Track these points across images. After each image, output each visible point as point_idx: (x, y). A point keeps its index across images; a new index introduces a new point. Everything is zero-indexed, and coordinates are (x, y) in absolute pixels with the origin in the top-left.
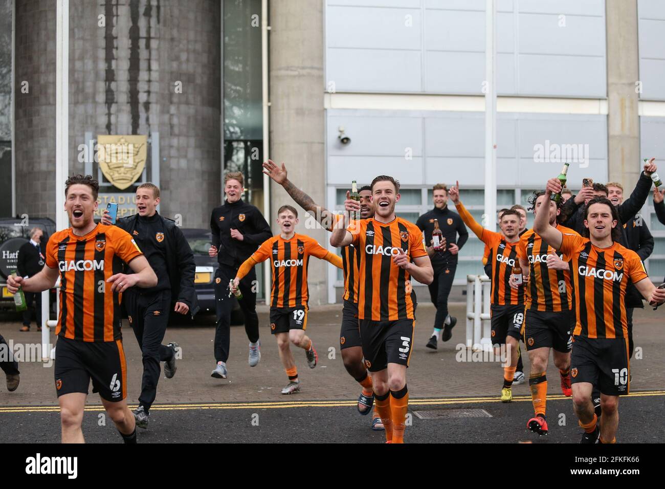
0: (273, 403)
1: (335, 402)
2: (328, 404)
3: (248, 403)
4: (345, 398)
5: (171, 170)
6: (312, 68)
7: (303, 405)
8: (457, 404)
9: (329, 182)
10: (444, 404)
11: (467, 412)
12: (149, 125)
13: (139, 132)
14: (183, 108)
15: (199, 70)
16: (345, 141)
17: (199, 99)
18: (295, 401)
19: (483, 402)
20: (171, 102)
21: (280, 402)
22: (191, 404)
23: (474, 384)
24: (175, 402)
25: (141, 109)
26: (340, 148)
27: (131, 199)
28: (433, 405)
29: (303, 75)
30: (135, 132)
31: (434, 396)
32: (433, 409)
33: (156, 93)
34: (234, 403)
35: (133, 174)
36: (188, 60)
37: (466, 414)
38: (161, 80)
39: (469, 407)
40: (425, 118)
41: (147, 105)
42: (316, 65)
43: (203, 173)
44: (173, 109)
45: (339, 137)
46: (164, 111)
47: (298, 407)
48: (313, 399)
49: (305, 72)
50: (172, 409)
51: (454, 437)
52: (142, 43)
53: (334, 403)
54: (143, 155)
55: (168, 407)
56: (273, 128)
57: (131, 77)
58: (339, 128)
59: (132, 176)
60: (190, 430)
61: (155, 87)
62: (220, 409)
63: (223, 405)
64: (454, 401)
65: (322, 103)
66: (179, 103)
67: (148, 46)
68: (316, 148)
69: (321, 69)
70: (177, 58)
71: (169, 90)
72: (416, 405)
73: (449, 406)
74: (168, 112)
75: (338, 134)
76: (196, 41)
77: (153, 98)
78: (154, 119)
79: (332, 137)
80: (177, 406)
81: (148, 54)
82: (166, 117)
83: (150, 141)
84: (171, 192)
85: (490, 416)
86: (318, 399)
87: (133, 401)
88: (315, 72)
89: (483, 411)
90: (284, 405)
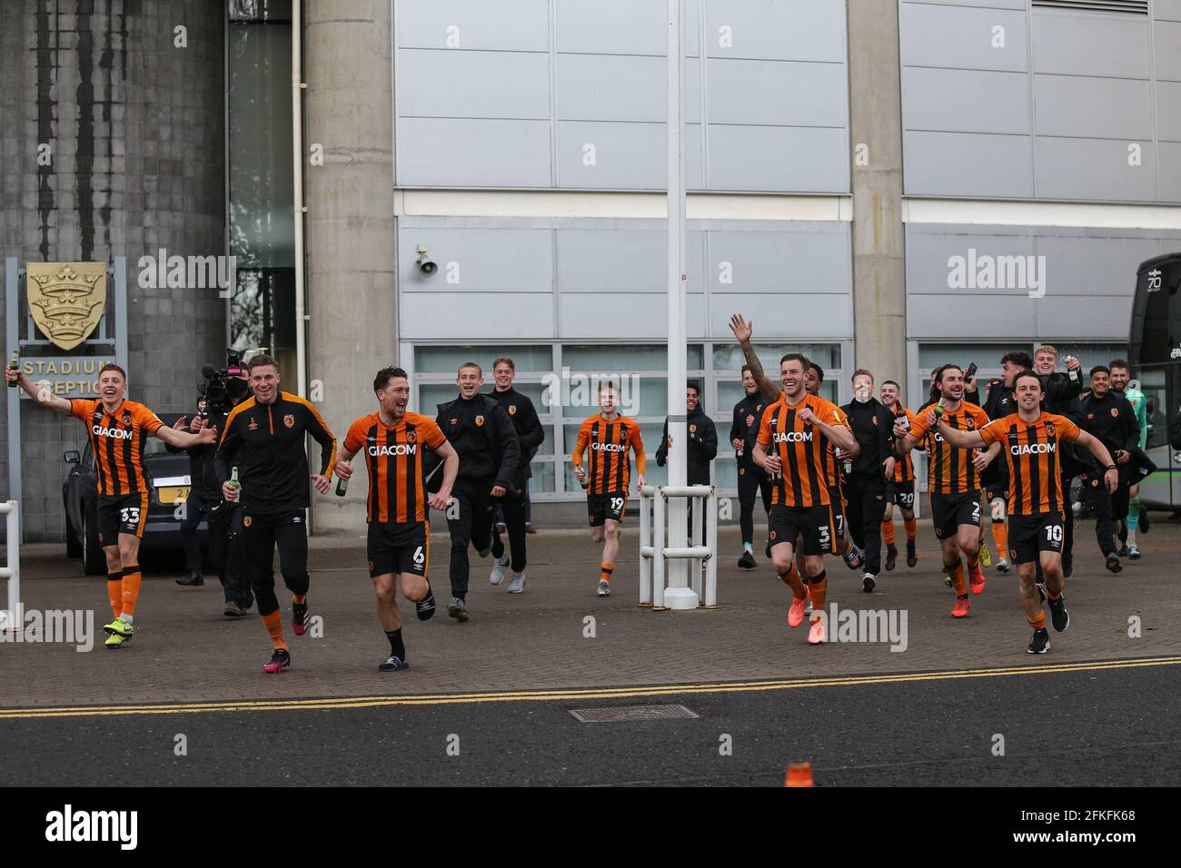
0: (341, 700)
1: (441, 697)
2: (430, 699)
3: (299, 699)
4: (456, 690)
5: (147, 317)
6: (374, 150)
7: (389, 703)
8: (637, 697)
9: (403, 335)
10: (617, 698)
11: (657, 709)
12: (110, 245)
13: (93, 256)
14: (165, 217)
15: (190, 155)
16: (428, 268)
17: (190, 201)
18: (375, 696)
19: (681, 694)
20: (146, 208)
21: (351, 697)
22: (207, 703)
23: (662, 663)
24: (180, 700)
25: (97, 219)
26: (419, 280)
27: (81, 366)
28: (599, 699)
29: (360, 162)
30: (86, 257)
31: (599, 685)
32: (601, 706)
33: (122, 192)
34: (276, 700)
35: (85, 325)
36: (172, 138)
37: (656, 713)
38: (129, 171)
39: (658, 701)
40: (556, 230)
41: (106, 212)
42: (379, 146)
43: (198, 322)
44: (148, 219)
45: (419, 262)
46: (135, 221)
47: (382, 706)
48: (404, 692)
49: (361, 156)
50: (176, 711)
51: (641, 752)
52: (98, 111)
53: (439, 699)
54: (100, 294)
55: (169, 709)
56: (312, 248)
57: (80, 166)
58: (418, 246)
59: (82, 329)
60: (209, 747)
61: (119, 183)
62: (254, 711)
63: (258, 704)
64: (633, 692)
65: (391, 207)
66: (158, 209)
67: (107, 117)
68: (381, 280)
69: (389, 151)
70: (155, 136)
71: (142, 188)
72: (572, 700)
73: (626, 701)
74: (141, 224)
75: (417, 257)
76: (184, 108)
77: (116, 200)
78: (118, 235)
79: (407, 262)
80: (184, 706)
81: (108, 129)
82: (137, 232)
83: (111, 270)
84: (146, 353)
85: (696, 716)
86: (412, 692)
87: (112, 699)
88: (378, 157)
89: (683, 707)
90: (358, 702)
